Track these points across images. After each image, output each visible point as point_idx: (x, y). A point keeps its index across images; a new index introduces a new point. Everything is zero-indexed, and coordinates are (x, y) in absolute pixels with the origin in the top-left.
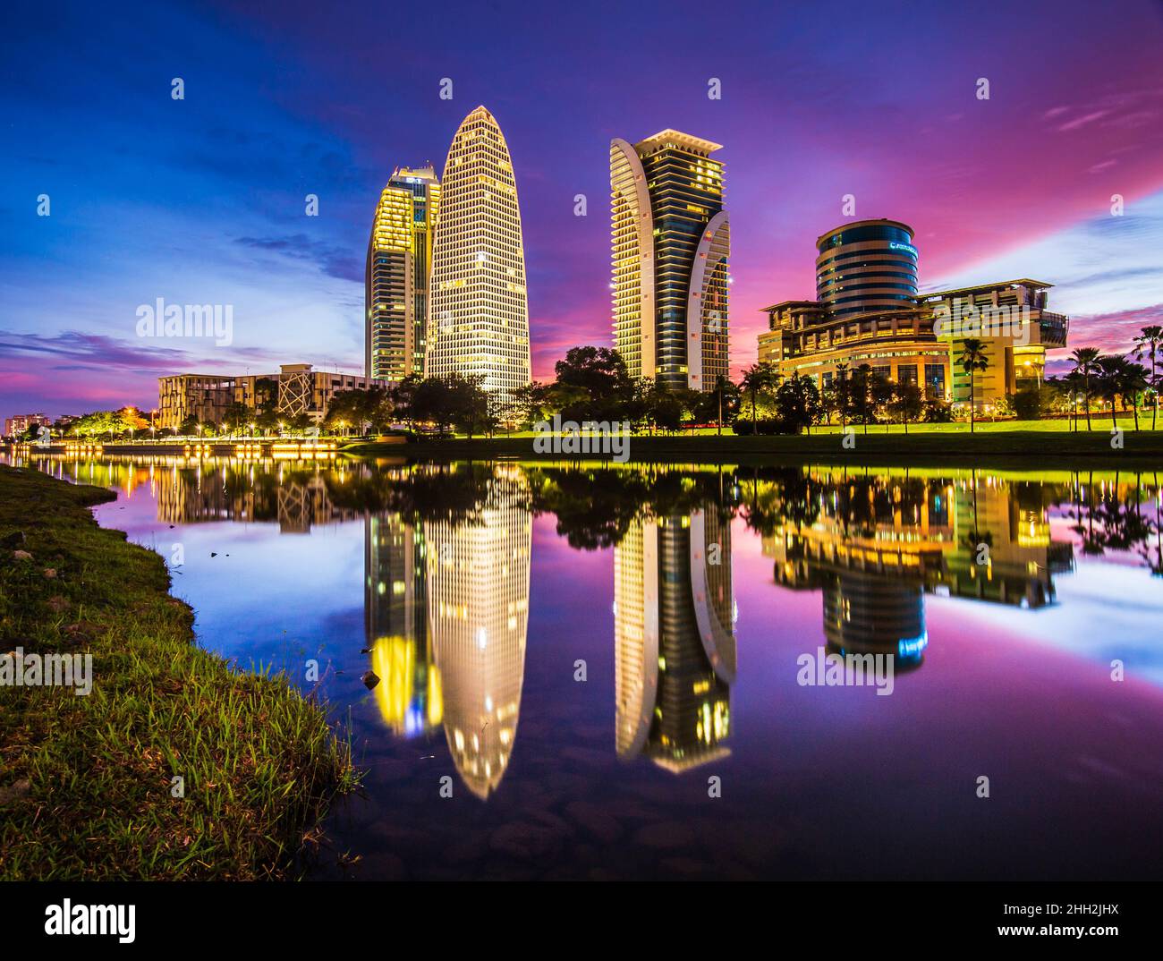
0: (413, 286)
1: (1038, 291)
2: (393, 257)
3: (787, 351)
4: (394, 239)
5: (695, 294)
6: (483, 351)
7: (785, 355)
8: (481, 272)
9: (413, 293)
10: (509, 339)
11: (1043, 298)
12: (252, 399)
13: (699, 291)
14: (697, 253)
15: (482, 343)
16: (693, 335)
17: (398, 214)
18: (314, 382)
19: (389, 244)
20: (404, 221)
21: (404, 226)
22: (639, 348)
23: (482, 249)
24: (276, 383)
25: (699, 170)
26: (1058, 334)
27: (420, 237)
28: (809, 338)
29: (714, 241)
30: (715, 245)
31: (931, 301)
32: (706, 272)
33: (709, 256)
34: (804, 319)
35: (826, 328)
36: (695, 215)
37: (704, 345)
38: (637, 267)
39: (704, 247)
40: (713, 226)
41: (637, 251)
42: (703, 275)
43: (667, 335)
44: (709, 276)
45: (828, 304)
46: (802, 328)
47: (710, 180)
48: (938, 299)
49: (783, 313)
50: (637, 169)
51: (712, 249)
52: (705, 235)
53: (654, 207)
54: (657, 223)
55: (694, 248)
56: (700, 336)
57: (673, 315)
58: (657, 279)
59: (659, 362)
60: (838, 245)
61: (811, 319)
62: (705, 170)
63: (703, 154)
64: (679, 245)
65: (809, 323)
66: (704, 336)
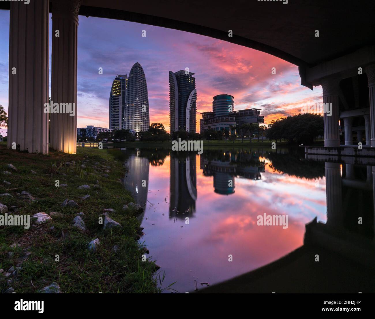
0: (121, 105)
2: (116, 97)
3: (205, 123)
4: (117, 93)
5: (188, 109)
6: (138, 121)
7: (205, 124)
8: (137, 102)
10: (144, 118)
11: (259, 112)
12: (80, 134)
13: (189, 108)
14: (188, 100)
15: (137, 119)
16: (187, 119)
17: (117, 86)
18: (94, 130)
19: (115, 94)
20: (119, 88)
21: (119, 89)
22: (175, 121)
23: (137, 97)
24: (85, 130)
25: (189, 79)
26: (262, 120)
27: (123, 93)
28: (210, 120)
29: (193, 96)
30: (193, 97)
31: (236, 112)
32: (191, 104)
33: (192, 100)
34: (209, 116)
35: (214, 118)
36: (188, 90)
37: (190, 121)
38: (175, 102)
39: (190, 98)
40: (192, 93)
41: (174, 98)
42: (190, 104)
43: (181, 118)
44: (191, 105)
45: (215, 112)
46: (208, 118)
47: (192, 82)
48: (238, 112)
49: (205, 114)
50: (175, 79)
51: (192, 98)
52: (190, 95)
53: (179, 88)
54: (179, 92)
55: (188, 98)
56: (189, 119)
57: (183, 114)
58: (179, 105)
59: (179, 125)
60: (217, 99)
61: (211, 116)
62: (191, 80)
63: (190, 76)
64: (184, 97)
65: (210, 117)
66: (190, 118)
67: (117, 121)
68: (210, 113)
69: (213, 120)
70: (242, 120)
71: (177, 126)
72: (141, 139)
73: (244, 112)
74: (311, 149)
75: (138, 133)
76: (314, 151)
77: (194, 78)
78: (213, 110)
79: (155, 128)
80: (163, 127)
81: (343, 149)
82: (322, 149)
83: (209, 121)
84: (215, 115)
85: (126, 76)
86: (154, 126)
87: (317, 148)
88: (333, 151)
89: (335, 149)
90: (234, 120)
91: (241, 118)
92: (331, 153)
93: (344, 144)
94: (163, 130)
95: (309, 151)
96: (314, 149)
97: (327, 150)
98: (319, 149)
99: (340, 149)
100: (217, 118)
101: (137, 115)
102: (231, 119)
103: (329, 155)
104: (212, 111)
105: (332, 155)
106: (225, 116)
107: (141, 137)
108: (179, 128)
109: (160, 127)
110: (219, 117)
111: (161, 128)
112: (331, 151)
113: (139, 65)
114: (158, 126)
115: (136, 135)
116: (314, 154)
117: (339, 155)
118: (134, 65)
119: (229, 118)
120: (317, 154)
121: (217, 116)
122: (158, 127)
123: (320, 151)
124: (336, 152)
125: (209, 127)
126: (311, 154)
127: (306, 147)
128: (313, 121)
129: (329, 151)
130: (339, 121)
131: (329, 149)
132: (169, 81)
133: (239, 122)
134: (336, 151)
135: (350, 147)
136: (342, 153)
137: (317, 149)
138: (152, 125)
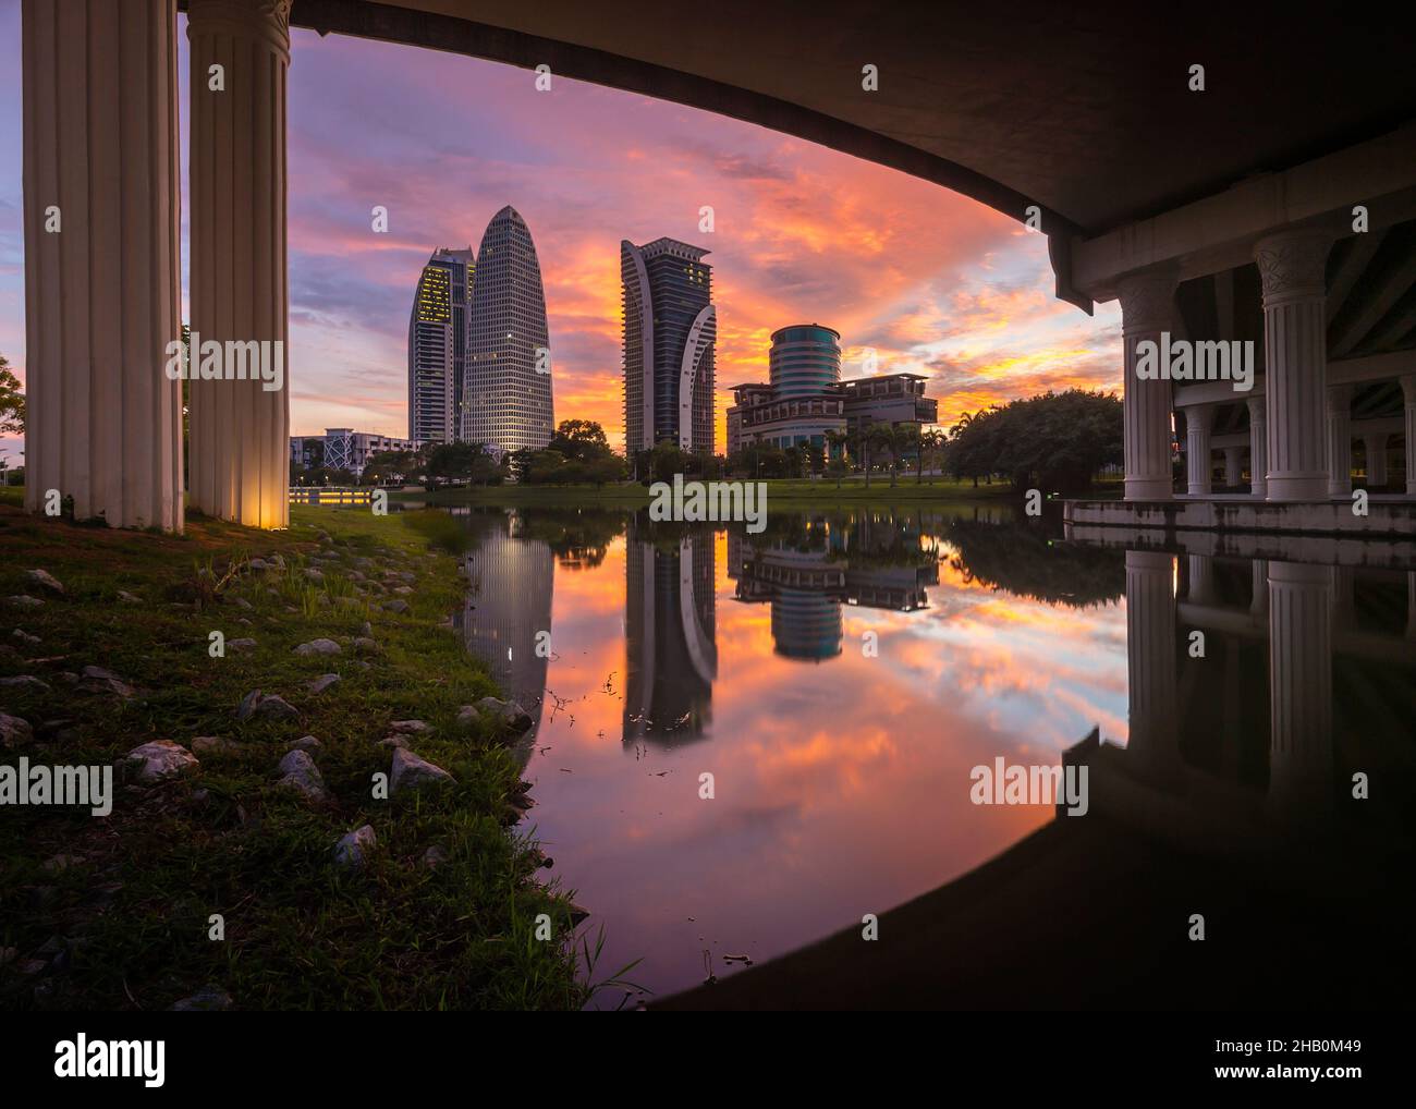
0: (452, 355)
1: (918, 382)
2: (433, 329)
3: (744, 421)
4: (435, 312)
5: (686, 373)
6: (511, 414)
7: (744, 425)
8: (510, 347)
9: (452, 360)
10: (535, 404)
11: (922, 386)
12: (301, 457)
13: (690, 370)
14: (688, 341)
15: (511, 407)
16: (684, 406)
17: (437, 289)
18: (354, 442)
19: (430, 316)
20: (443, 295)
21: (443, 300)
22: (641, 414)
23: (509, 327)
24: (322, 443)
25: (691, 271)
26: (932, 413)
27: (459, 315)
28: (762, 412)
29: (703, 330)
30: (703, 333)
31: (848, 385)
32: (696, 355)
33: (699, 342)
34: (757, 398)
35: (774, 405)
36: (685, 308)
37: (693, 413)
38: (641, 349)
39: (694, 334)
40: (702, 318)
41: (640, 336)
42: (693, 357)
43: (664, 405)
44: (698, 359)
45: (777, 386)
46: (756, 404)
47: (700, 280)
48: (853, 384)
49: (743, 392)
50: (641, 268)
51: (701, 336)
52: (694, 325)
53: (654, 301)
54: (657, 314)
55: (687, 335)
56: (690, 407)
57: (668, 389)
58: (656, 359)
59: (657, 426)
60: (784, 341)
61: (763, 397)
62: (696, 272)
63: (694, 258)
64: (674, 332)
65: (761, 401)
66: (694, 406)
67: (439, 412)
68: (762, 386)
69: (769, 411)
70: (867, 413)
71: (649, 432)
72: (526, 477)
73: (872, 386)
74: (1084, 506)
75: (512, 455)
76: (1092, 515)
77: (708, 267)
78: (772, 379)
79: (573, 437)
80: (601, 436)
81: (1181, 506)
82: (1117, 509)
83: (758, 417)
84: (779, 393)
85: (469, 252)
86: (569, 431)
87: (1102, 503)
88: (1152, 512)
89: (1157, 506)
90: (841, 412)
91: (862, 405)
92: (1144, 520)
93: (1185, 490)
94: (602, 444)
95: (1078, 515)
96: (1093, 508)
97: (1133, 512)
98: (1109, 508)
99: (1172, 509)
100: (786, 406)
101: (511, 394)
102: (829, 409)
103: (1140, 527)
104: (767, 382)
105: (1149, 527)
106: (810, 398)
107: (526, 468)
108: (657, 439)
109: (589, 435)
110: (790, 400)
111: (594, 438)
112: (1145, 513)
113: (515, 214)
114: (581, 429)
115: (505, 461)
116: (1092, 525)
117: (1170, 528)
118: (496, 217)
119: (825, 404)
120: (1102, 525)
121: (782, 397)
122: (584, 434)
123: (1113, 515)
124: (1159, 518)
125: (758, 435)
126: (1084, 524)
127: (1069, 503)
128: (1091, 418)
129: (1140, 515)
130: (1173, 418)
131: (1141, 507)
132: (623, 276)
133: (856, 419)
134: (1162, 513)
135: (1203, 501)
136: (1180, 519)
137: (1102, 509)
138: (561, 427)
